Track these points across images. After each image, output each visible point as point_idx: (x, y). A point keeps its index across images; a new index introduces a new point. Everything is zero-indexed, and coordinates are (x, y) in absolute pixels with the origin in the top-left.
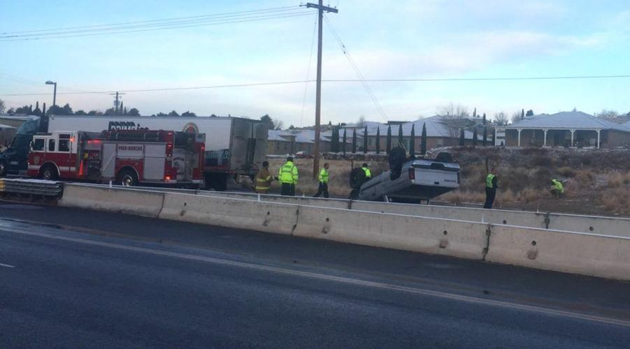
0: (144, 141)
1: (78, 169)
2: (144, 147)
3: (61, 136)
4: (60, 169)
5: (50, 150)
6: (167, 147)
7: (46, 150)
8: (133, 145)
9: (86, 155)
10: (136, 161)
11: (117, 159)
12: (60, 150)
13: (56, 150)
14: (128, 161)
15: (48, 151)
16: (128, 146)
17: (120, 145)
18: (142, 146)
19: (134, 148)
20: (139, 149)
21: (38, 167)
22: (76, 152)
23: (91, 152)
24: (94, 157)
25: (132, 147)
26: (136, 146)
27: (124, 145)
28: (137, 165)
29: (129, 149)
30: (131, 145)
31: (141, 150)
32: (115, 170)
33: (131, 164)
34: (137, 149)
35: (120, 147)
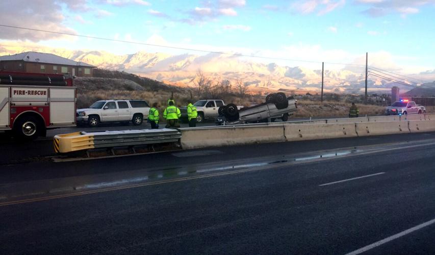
0: (49, 84)
2: (49, 91)
6: (76, 90)
8: (34, 90)
10: (38, 108)
11: (12, 106)
14: (31, 107)
16: (26, 90)
17: (13, 89)
18: (46, 90)
19: (36, 93)
20: (43, 93)
25: (33, 92)
26: (38, 90)
27: (22, 89)
28: (41, 110)
29: (29, 93)
30: (31, 90)
31: (45, 94)
32: (11, 117)
33: (33, 110)
34: (39, 93)
35: (15, 92)
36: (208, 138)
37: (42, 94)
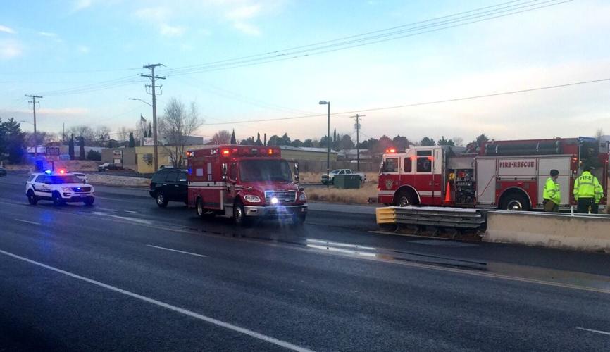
0: (537, 153)
1: (444, 194)
2: (537, 163)
3: (419, 153)
4: (421, 194)
5: (406, 171)
6: (572, 160)
7: (401, 171)
8: (521, 161)
9: (453, 176)
10: (523, 183)
11: (498, 179)
12: (418, 171)
13: (414, 171)
14: (515, 182)
15: (403, 173)
16: (512, 161)
17: (500, 161)
18: (534, 160)
19: (522, 165)
20: (531, 164)
21: (393, 193)
22: (440, 173)
23: (460, 172)
24: (463, 178)
25: (519, 163)
26: (524, 161)
27: (508, 161)
28: (527, 186)
29: (515, 166)
30: (517, 161)
31: (532, 166)
32: (496, 194)
33: (519, 185)
34: (526, 164)
35: (501, 164)
36: (523, 230)
37: (529, 166)
